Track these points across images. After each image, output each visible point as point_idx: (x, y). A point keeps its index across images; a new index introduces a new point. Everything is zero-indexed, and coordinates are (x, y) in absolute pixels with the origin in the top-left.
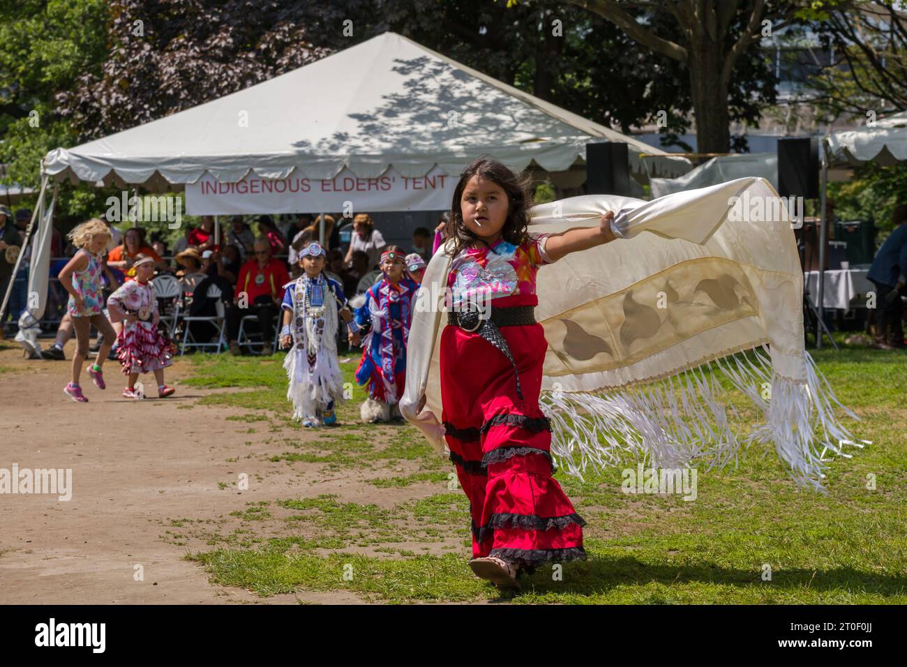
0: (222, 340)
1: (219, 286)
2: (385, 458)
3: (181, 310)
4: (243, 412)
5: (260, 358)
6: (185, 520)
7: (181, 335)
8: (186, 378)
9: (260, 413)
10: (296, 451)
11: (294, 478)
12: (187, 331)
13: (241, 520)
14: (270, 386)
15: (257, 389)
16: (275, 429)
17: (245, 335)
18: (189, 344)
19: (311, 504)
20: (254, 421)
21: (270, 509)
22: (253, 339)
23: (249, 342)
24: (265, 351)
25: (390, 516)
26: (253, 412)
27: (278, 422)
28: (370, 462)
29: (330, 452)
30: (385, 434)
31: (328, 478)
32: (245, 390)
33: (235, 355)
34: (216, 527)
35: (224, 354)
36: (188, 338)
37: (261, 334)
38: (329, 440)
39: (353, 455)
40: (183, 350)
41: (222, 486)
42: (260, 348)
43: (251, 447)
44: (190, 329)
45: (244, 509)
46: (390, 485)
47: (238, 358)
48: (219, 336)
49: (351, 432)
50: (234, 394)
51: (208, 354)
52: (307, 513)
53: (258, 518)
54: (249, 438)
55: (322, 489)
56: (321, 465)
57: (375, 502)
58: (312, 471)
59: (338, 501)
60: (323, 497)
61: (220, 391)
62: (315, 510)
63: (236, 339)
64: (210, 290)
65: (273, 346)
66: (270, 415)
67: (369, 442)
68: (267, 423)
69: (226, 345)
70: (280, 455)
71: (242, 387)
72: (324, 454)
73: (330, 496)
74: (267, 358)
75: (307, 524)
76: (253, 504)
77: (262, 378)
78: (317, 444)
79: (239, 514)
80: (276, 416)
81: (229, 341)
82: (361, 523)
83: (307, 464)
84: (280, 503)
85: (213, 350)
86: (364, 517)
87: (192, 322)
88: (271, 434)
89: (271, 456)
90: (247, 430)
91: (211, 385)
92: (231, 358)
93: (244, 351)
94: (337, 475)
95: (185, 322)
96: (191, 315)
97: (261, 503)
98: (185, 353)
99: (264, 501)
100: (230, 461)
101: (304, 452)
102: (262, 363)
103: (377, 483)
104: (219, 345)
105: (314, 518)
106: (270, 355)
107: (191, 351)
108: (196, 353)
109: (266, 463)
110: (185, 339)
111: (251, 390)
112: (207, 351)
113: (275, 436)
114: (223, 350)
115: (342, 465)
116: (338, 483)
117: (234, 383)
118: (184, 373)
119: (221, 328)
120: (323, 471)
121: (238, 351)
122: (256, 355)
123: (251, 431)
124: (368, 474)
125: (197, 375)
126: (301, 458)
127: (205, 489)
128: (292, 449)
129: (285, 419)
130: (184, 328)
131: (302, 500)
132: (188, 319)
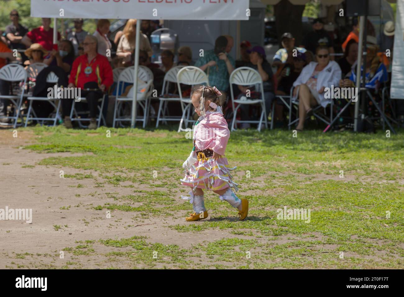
0: (57, 117)
1: (57, 74)
2: (184, 209)
3: (26, 92)
4: (74, 171)
5: (87, 131)
6: (27, 254)
7: (26, 111)
8: (29, 145)
9: (88, 172)
10: (115, 202)
11: (113, 223)
12: (30, 108)
13: (71, 254)
14: (95, 152)
15: (85, 155)
16: (99, 186)
17: (76, 114)
18: (32, 118)
19: (127, 243)
20: (82, 178)
21: (94, 246)
22: (82, 116)
23: (79, 119)
24: (91, 125)
25: (188, 254)
26: (82, 172)
27: (101, 180)
28: (172, 213)
29: (141, 204)
30: (184, 191)
31: (139, 224)
32: (75, 155)
33: (68, 128)
34: (51, 259)
35: (59, 127)
36: (31, 113)
37: (88, 112)
38: (141, 194)
39: (158, 207)
40: (26, 123)
41: (57, 228)
42: (87, 123)
43: (80, 199)
44: (33, 106)
45: (74, 246)
46: (188, 230)
47: (71, 130)
48: (55, 113)
49: (158, 189)
50: (66, 158)
51: (47, 126)
52: (123, 250)
53: (85, 253)
54: (78, 191)
55: (136, 231)
56: (135, 214)
57: (177, 243)
58: (127, 218)
59: (147, 241)
60: (136, 238)
61: (56, 155)
62: (129, 248)
63: (69, 115)
64: (49, 76)
65: (97, 122)
66: (95, 174)
67: (172, 197)
68: (93, 180)
69: (60, 120)
70: (102, 205)
71: (73, 153)
72: (137, 205)
73: (142, 238)
74: (93, 131)
75: (123, 258)
76: (81, 242)
77: (89, 146)
78: (131, 198)
79: (70, 250)
80: (100, 175)
81: (63, 117)
82: (165, 258)
83: (123, 212)
84: (102, 242)
85: (51, 123)
86: (167, 254)
87: (34, 101)
88: (96, 189)
89: (96, 206)
90: (77, 185)
91: (49, 150)
92: (64, 130)
93: (75, 125)
94: (146, 221)
95: (29, 101)
96: (34, 95)
97: (88, 242)
98: (28, 125)
99: (90, 240)
100: (64, 209)
101: (121, 204)
102: (89, 135)
103: (178, 228)
104: (55, 120)
105: (129, 254)
106: (95, 129)
107: (34, 123)
108: (37, 125)
109: (92, 211)
110: (28, 114)
111: (80, 155)
112: (45, 124)
113: (99, 191)
114: (58, 123)
115: (151, 214)
116: (147, 227)
117: (67, 149)
118: (27, 140)
119: (57, 107)
120: (136, 218)
121: (70, 125)
122: (84, 129)
123: (79, 186)
124: (171, 221)
125: (38, 143)
126: (119, 208)
127: (43, 230)
128: (112, 201)
129: (107, 177)
130: (28, 105)
131: (119, 239)
132: (31, 98)
